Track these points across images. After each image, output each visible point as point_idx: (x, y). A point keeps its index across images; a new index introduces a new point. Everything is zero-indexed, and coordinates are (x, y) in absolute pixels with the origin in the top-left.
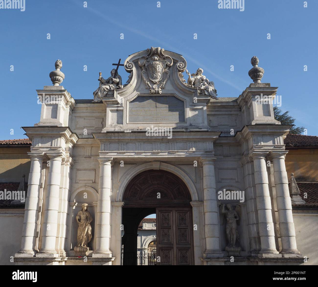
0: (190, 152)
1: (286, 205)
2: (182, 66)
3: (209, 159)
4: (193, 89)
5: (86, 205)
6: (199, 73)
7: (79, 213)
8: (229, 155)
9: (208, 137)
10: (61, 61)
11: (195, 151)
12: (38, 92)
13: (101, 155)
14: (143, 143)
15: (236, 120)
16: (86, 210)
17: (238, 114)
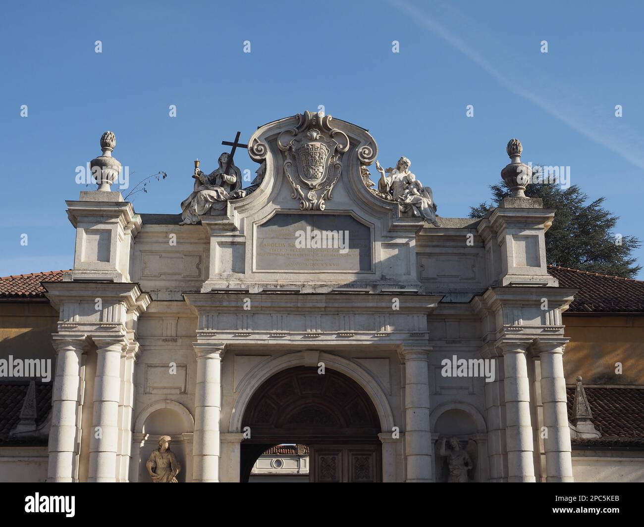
0: (381, 335)
1: (561, 443)
2: (367, 154)
3: (419, 349)
4: (389, 204)
5: (168, 438)
6: (402, 167)
7: (153, 455)
8: (458, 339)
9: (418, 305)
10: (113, 134)
11: (391, 332)
12: (69, 205)
13: (201, 338)
14: (287, 315)
15: (473, 266)
16: (168, 450)
17: (478, 254)
